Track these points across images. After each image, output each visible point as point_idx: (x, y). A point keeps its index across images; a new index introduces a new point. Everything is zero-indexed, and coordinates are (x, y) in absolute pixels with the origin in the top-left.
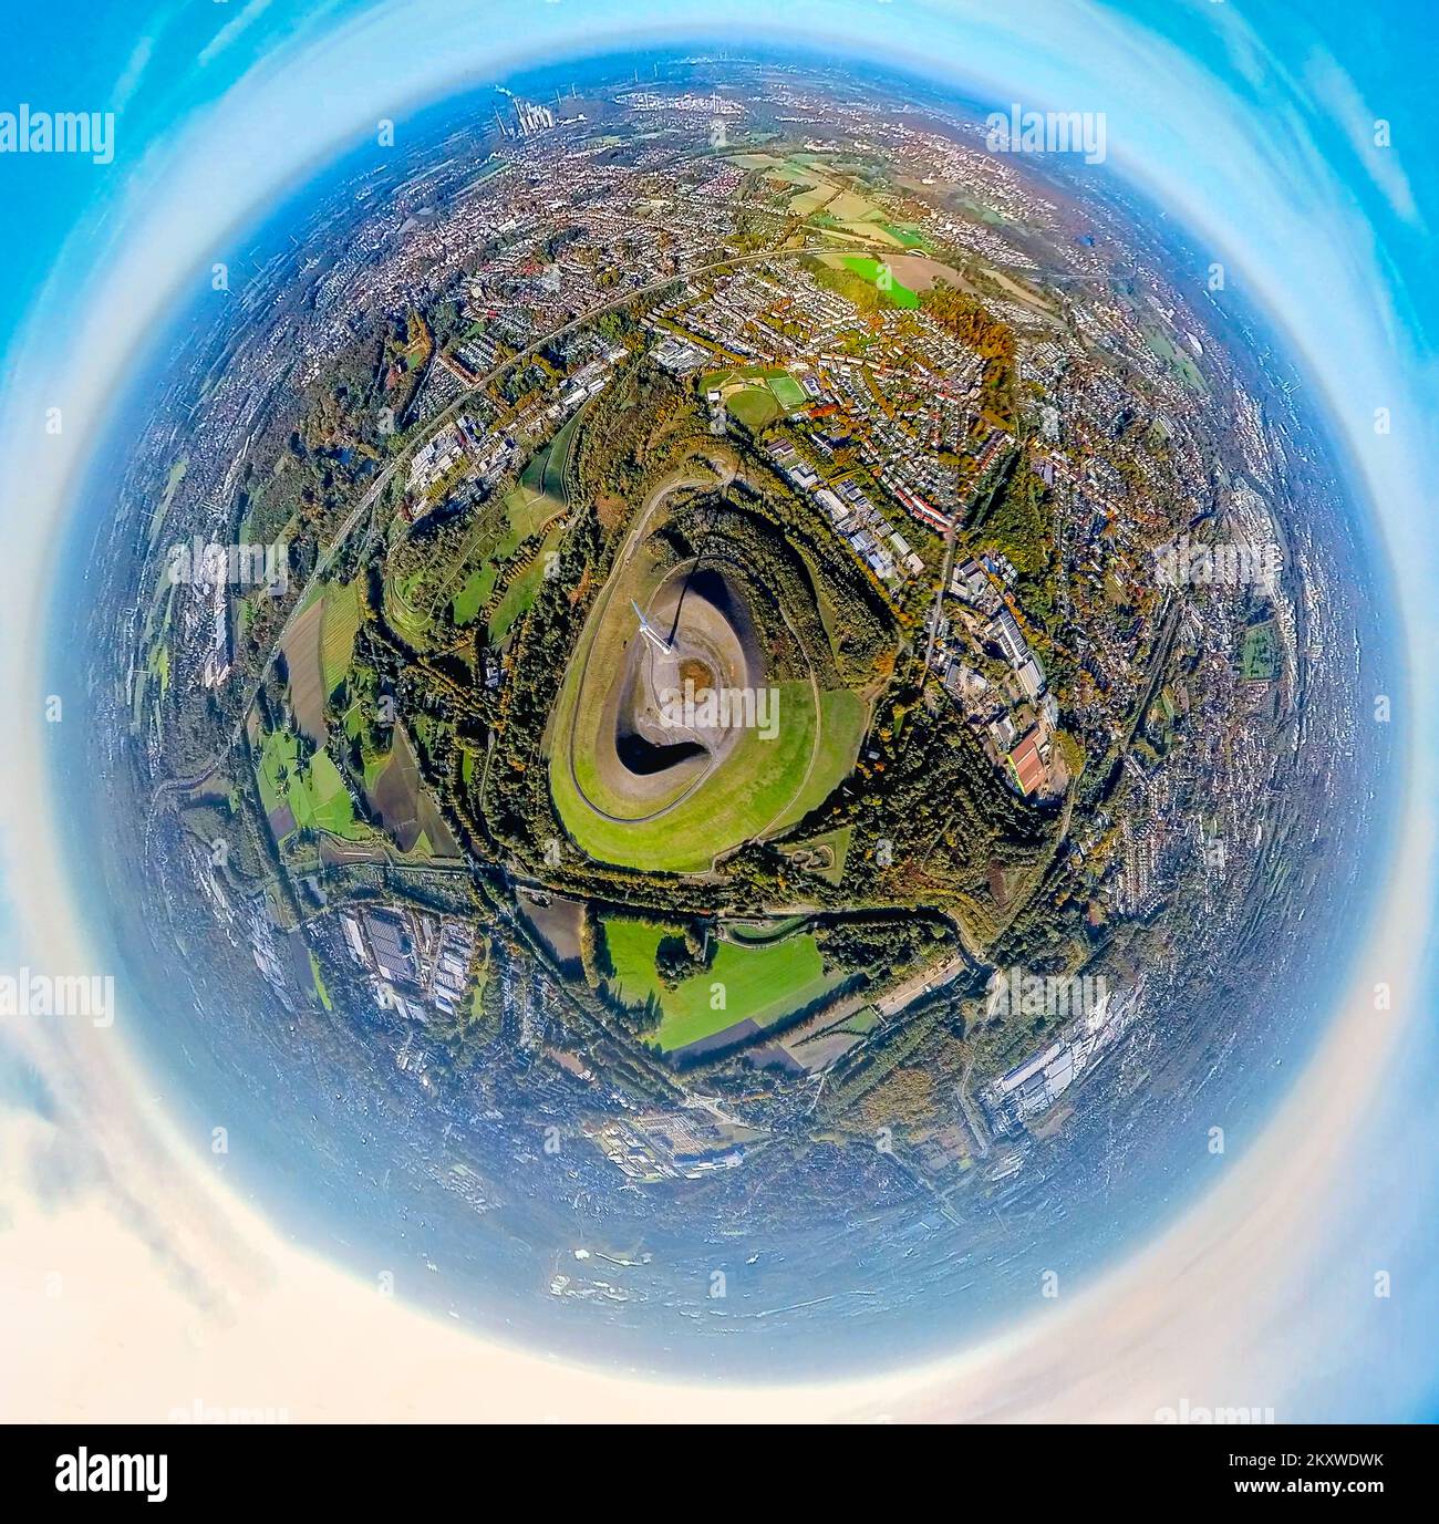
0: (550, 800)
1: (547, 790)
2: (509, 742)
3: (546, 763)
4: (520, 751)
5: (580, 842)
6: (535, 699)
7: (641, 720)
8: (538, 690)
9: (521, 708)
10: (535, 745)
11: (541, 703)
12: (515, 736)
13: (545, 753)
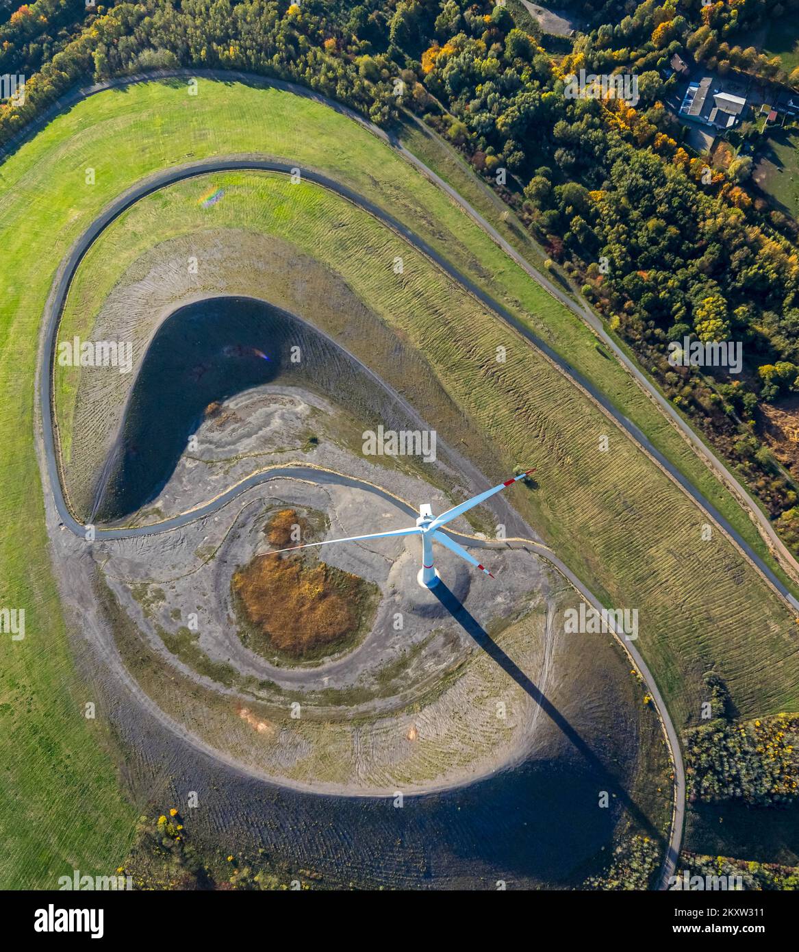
0: (302, 87)
1: (327, 94)
2: (505, 64)
3: (394, 128)
4: (467, 80)
5: (155, 90)
6: (569, 187)
7: (302, 408)
8: (581, 207)
9: (569, 142)
10: (457, 124)
11: (547, 199)
12: (509, 89)
13: (420, 137)
